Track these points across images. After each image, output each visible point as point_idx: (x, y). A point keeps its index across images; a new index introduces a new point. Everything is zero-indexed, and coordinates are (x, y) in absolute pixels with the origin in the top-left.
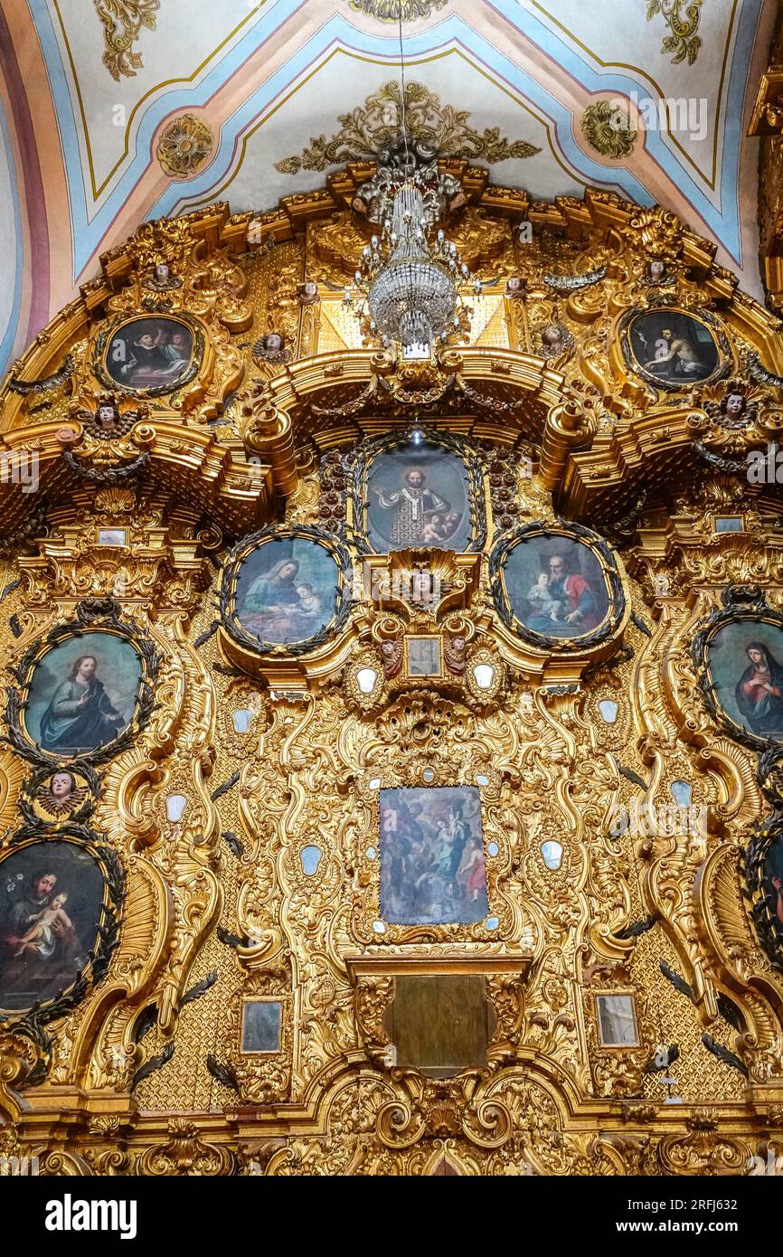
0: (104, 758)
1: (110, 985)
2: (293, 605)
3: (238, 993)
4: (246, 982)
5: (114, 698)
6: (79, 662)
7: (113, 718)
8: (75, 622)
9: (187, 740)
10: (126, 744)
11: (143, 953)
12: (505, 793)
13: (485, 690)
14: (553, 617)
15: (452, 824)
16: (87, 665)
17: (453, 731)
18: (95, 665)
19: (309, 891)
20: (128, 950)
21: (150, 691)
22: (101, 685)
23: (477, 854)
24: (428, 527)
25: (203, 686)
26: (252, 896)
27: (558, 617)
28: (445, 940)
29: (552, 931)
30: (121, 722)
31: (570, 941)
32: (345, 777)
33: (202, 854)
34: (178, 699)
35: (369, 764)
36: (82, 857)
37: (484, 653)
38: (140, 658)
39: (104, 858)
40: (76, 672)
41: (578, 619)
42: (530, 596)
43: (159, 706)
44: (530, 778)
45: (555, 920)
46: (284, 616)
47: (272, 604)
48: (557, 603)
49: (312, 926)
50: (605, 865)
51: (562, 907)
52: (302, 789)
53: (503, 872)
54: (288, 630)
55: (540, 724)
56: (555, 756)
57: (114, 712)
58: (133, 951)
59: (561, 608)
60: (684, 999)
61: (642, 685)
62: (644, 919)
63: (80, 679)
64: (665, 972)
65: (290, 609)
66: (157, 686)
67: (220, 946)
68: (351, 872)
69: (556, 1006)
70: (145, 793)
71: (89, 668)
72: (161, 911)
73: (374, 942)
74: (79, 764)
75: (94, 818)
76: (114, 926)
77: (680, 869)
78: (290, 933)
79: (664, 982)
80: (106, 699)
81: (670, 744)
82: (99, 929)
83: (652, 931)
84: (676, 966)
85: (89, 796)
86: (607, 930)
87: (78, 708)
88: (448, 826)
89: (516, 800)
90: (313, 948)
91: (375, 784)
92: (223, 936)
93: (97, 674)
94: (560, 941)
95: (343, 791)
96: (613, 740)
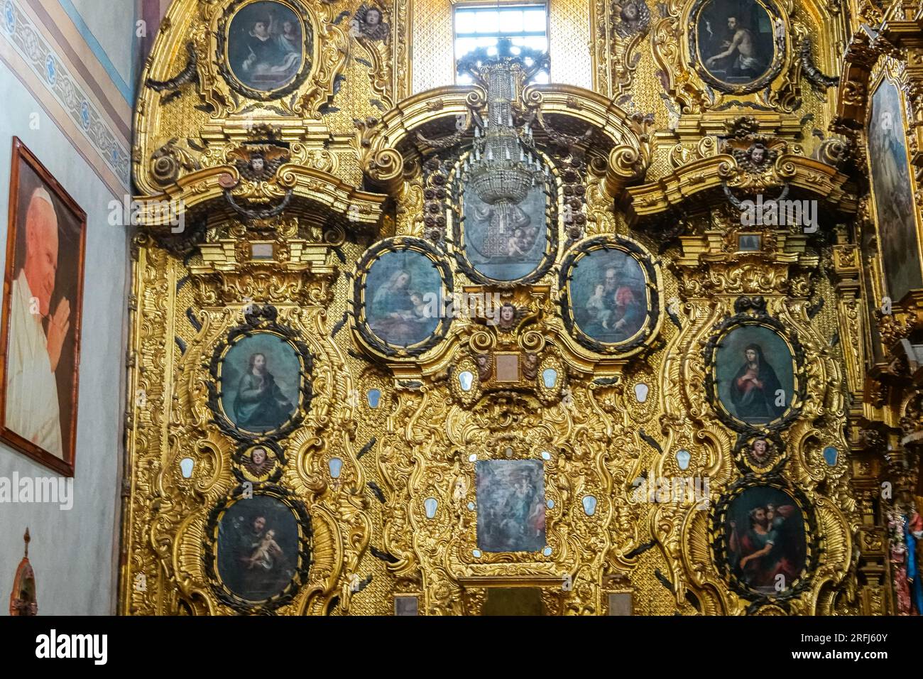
0: (284, 435)
1: (312, 587)
2: (409, 312)
3: (391, 592)
4: (395, 585)
5: (283, 387)
6: (253, 358)
7: (284, 403)
8: (245, 326)
9: (338, 417)
10: (297, 424)
11: (329, 568)
12: (561, 462)
13: (550, 389)
14: (604, 324)
15: (525, 485)
16: (259, 361)
17: (526, 420)
18: (265, 360)
19: (431, 528)
20: (319, 566)
21: (308, 384)
22: (272, 377)
23: (540, 507)
24: (512, 240)
25: (344, 373)
26: (393, 530)
27: (608, 324)
28: (518, 561)
29: (585, 555)
30: (290, 407)
31: (596, 561)
32: (452, 452)
33: (358, 501)
34: (329, 389)
35: (468, 443)
36: (280, 505)
37: (551, 360)
38: (297, 354)
39: (295, 507)
40: (252, 365)
41: (623, 326)
42: (588, 306)
43: (317, 395)
44: (579, 451)
45: (588, 548)
46: (402, 321)
47: (393, 311)
48: (608, 312)
49: (434, 551)
50: (624, 511)
51: (593, 539)
52: (422, 458)
53: (556, 519)
54: (407, 334)
55: (588, 411)
56: (597, 435)
57: (284, 399)
58: (323, 566)
59: (611, 317)
60: (667, 591)
61: (667, 375)
62: (648, 542)
63: (255, 372)
64: (658, 575)
65: (407, 316)
66: (314, 378)
67: (373, 558)
68: (458, 517)
69: (584, 599)
70: (313, 456)
71: (261, 363)
72: (337, 541)
73: (474, 563)
74: (267, 441)
75: (283, 479)
76: (307, 550)
77: (674, 512)
78: (420, 555)
79: (655, 581)
80: (277, 388)
81: (681, 422)
82: (300, 553)
83: (653, 549)
84: (664, 571)
85: (277, 464)
86: (620, 553)
87: (259, 395)
88: (521, 486)
89: (568, 467)
90: (435, 564)
91: (473, 458)
92: (374, 552)
93: (267, 367)
94: (591, 560)
95: (451, 460)
96: (642, 416)
